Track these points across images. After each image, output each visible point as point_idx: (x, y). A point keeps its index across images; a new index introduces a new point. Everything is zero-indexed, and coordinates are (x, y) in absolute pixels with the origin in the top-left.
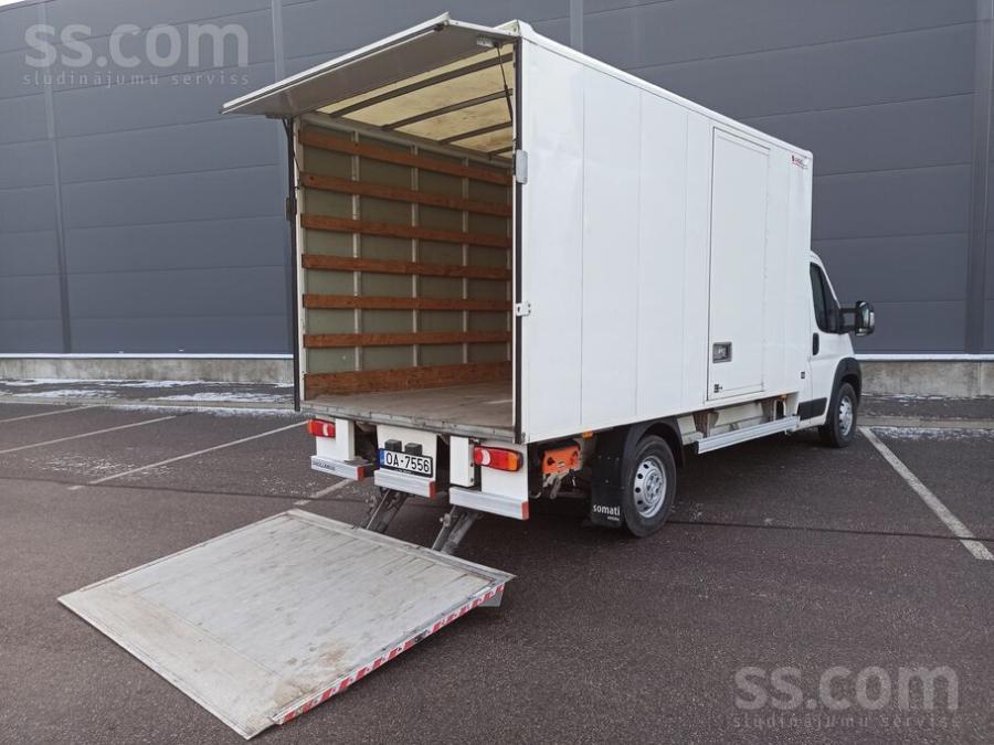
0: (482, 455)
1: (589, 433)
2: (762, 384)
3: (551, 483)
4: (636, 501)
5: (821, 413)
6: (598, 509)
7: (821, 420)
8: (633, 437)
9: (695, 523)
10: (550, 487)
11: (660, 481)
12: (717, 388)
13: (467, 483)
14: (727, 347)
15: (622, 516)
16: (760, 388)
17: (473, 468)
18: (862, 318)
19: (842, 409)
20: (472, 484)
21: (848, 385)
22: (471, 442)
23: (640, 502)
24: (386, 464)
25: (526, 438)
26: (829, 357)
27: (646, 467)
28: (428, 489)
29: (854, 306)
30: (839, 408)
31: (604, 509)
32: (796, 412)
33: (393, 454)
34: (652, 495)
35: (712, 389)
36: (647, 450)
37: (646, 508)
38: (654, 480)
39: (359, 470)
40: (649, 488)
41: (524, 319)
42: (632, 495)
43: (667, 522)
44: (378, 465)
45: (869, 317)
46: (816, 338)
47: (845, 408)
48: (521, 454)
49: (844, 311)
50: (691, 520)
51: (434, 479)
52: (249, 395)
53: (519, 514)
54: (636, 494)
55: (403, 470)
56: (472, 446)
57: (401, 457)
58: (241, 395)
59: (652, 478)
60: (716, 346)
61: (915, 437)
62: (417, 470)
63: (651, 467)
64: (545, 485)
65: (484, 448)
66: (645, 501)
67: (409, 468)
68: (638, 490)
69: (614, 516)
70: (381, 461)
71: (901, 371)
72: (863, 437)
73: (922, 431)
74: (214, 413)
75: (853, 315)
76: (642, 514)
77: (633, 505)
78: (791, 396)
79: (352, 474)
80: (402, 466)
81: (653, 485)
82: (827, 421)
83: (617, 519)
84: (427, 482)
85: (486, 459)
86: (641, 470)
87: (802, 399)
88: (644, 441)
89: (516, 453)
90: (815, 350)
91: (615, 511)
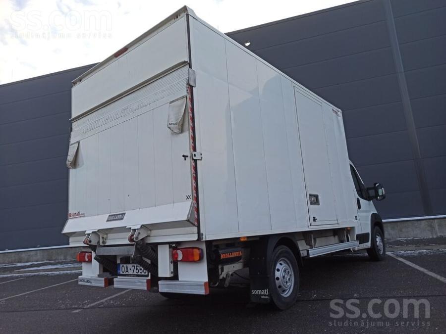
0: (177, 254)
1: (244, 237)
2: (337, 220)
3: (225, 276)
4: (277, 286)
5: (368, 241)
6: (255, 292)
7: (368, 245)
8: (272, 244)
9: (314, 300)
10: (224, 279)
11: (290, 273)
12: (314, 219)
13: (168, 275)
14: (316, 197)
15: (270, 295)
16: (336, 222)
17: (172, 265)
18: (378, 192)
19: (377, 240)
20: (172, 275)
21: (377, 228)
22: (170, 247)
23: (280, 287)
24: (121, 273)
25: (204, 237)
26: (366, 211)
27: (281, 264)
28: (146, 284)
29: (373, 186)
30: (376, 240)
31: (259, 292)
32: (356, 239)
33: (125, 265)
34: (287, 282)
35: (312, 219)
36: (280, 253)
37: (284, 291)
38: (287, 272)
39: (105, 280)
40: (284, 277)
41: (198, 162)
42: (275, 282)
43: (297, 301)
44: (116, 274)
45: (381, 191)
46: (358, 200)
47: (378, 239)
48: (202, 250)
49: (368, 189)
50: (311, 299)
51: (149, 278)
52: (69, 265)
53: (202, 291)
54: (277, 281)
55: (130, 275)
56: (171, 249)
57: (130, 266)
58: (65, 265)
59: (285, 271)
60: (310, 195)
61: (416, 255)
62: (139, 273)
63: (284, 265)
64: (221, 277)
65: (179, 249)
66: (282, 285)
67: (135, 273)
68: (278, 279)
69: (265, 295)
70: (119, 272)
71: (397, 226)
72: (389, 256)
73: (418, 252)
74: (48, 274)
75: (374, 190)
76: (282, 295)
77: (276, 288)
78: (353, 228)
79: (101, 283)
80: (130, 272)
81: (286, 276)
82: (371, 246)
83: (267, 297)
84: (144, 280)
85: (180, 257)
86: (278, 266)
87: (358, 232)
88: (278, 248)
89: (198, 249)
90: (359, 207)
91: (265, 292)
